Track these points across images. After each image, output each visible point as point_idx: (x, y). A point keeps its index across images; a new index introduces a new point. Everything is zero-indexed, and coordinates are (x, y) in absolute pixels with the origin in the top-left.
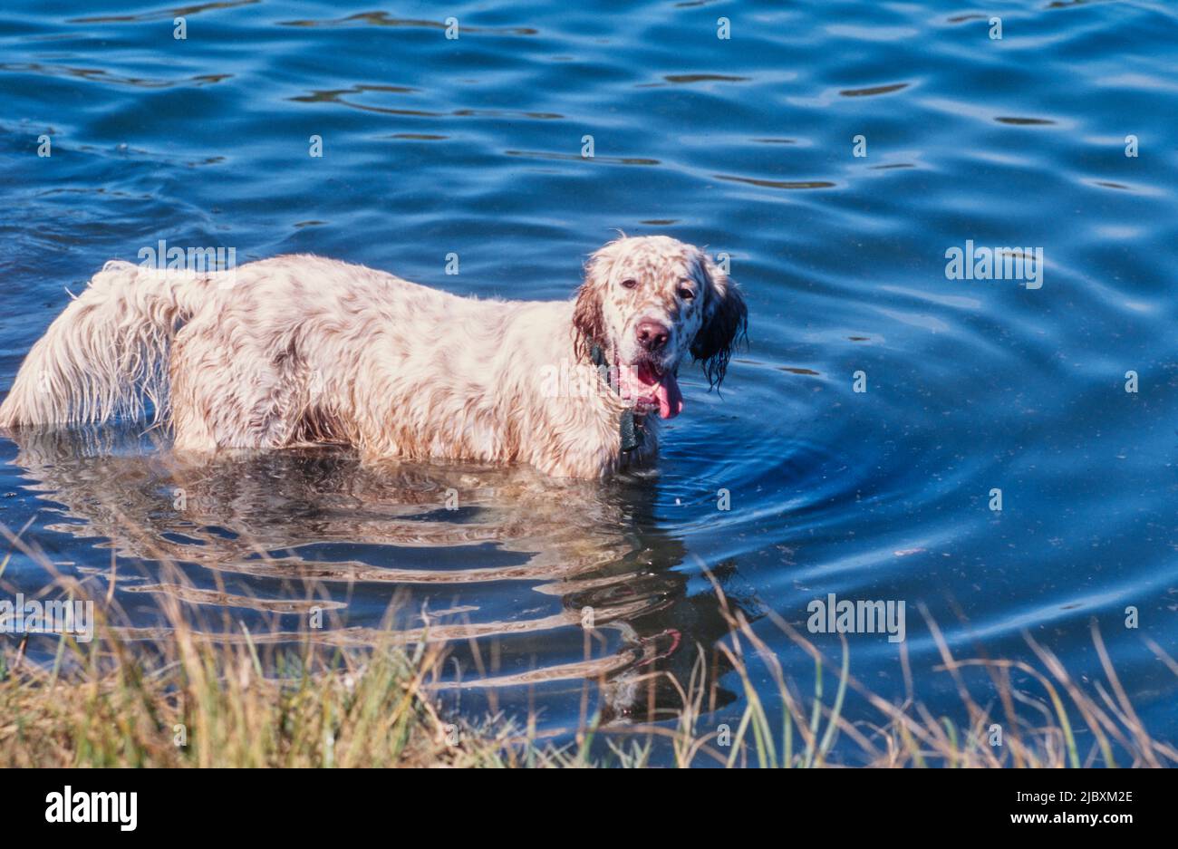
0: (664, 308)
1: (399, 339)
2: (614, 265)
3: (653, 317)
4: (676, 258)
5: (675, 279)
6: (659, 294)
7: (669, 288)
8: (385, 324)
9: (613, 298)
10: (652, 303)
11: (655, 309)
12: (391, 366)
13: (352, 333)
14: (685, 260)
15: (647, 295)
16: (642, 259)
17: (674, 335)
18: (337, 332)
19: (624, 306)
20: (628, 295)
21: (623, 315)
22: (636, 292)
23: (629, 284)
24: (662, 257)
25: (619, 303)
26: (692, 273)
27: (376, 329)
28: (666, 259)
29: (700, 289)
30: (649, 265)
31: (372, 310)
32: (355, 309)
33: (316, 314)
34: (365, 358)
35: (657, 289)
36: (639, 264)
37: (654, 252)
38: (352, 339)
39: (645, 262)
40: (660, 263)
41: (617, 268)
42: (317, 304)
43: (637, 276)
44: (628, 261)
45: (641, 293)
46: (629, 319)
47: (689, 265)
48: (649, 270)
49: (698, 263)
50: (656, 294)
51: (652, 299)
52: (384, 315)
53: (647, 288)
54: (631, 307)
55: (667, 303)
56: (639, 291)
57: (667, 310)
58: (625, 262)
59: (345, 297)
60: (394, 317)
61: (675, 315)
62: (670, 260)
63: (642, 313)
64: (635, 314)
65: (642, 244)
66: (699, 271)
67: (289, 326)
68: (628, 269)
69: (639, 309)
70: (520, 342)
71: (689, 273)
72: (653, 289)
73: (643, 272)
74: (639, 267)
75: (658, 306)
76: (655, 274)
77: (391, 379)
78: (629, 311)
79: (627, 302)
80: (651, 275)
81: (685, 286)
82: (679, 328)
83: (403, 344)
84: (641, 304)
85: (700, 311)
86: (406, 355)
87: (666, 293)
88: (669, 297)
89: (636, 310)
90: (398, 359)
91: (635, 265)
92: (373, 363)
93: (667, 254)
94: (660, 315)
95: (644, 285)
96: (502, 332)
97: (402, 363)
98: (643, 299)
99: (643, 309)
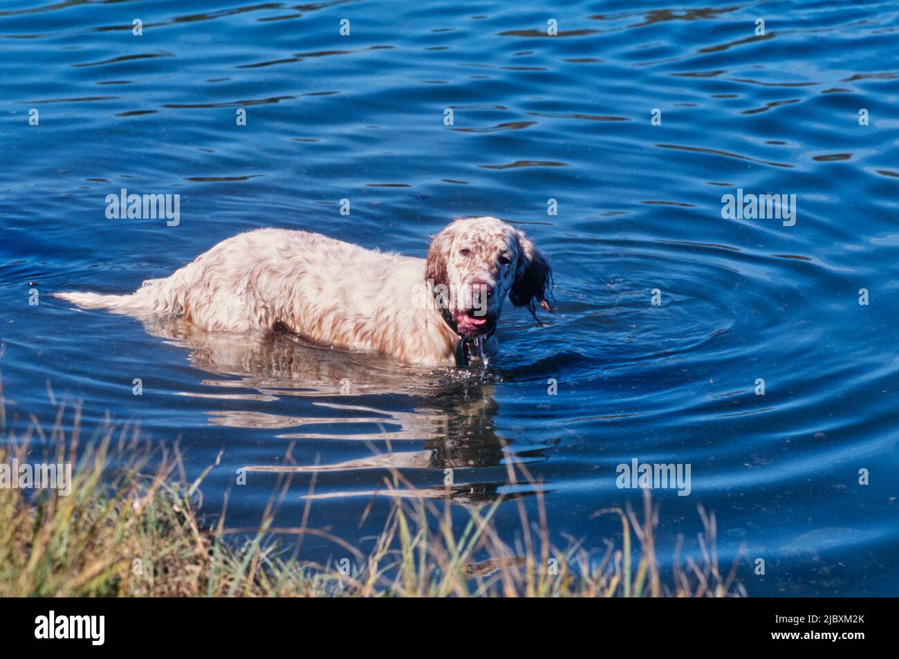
0: (489, 271)
1: (317, 278)
2: (455, 239)
3: (481, 278)
4: (498, 236)
5: (498, 251)
6: (486, 261)
7: (493, 257)
8: (307, 267)
9: (454, 262)
10: (481, 267)
11: (483, 272)
12: (311, 296)
13: (285, 272)
14: (505, 237)
15: (478, 262)
16: (475, 236)
17: (496, 291)
18: (277, 272)
19: (461, 268)
20: (464, 260)
21: (461, 275)
22: (470, 258)
23: (465, 252)
24: (489, 234)
25: (458, 266)
26: (510, 245)
27: (301, 270)
28: (491, 236)
29: (515, 256)
30: (480, 241)
31: (300, 256)
32: (288, 256)
33: (263, 260)
34: (295, 291)
35: (484, 258)
36: (473, 239)
37: (483, 231)
38: (287, 277)
39: (477, 239)
40: (488, 239)
41: (457, 241)
42: (264, 253)
43: (471, 247)
44: (465, 236)
45: (473, 260)
46: (465, 279)
47: (508, 240)
48: (479, 244)
49: (514, 239)
50: (484, 261)
51: (481, 264)
52: (307, 260)
53: (477, 256)
54: (466, 269)
55: (492, 268)
56: (472, 258)
57: (491, 273)
58: (463, 236)
59: (282, 248)
60: (314, 262)
61: (496, 276)
62: (494, 237)
63: (474, 274)
64: (469, 274)
65: (475, 224)
66: (514, 245)
67: (246, 271)
68: (464, 241)
69: (472, 271)
70: (394, 290)
71: (507, 246)
72: (482, 257)
73: (475, 245)
74: (473, 241)
75: (485, 270)
76: (483, 247)
77: (311, 306)
78: (465, 272)
79: (464, 266)
80: (481, 248)
81: (505, 255)
82: (499, 285)
83: (319, 281)
84: (473, 268)
85: (514, 273)
86: (320, 289)
87: (491, 260)
88: (493, 263)
89: (468, 273)
90: (315, 291)
91: (470, 239)
92: (301, 294)
93: (492, 233)
94: (486, 277)
95: (475, 254)
96: (384, 280)
97: (318, 295)
98: (474, 264)
99: (474, 272)
